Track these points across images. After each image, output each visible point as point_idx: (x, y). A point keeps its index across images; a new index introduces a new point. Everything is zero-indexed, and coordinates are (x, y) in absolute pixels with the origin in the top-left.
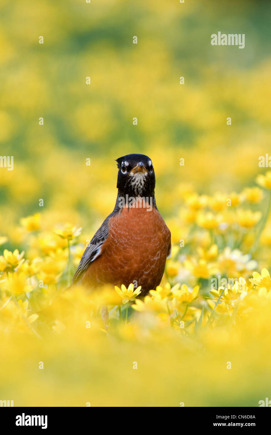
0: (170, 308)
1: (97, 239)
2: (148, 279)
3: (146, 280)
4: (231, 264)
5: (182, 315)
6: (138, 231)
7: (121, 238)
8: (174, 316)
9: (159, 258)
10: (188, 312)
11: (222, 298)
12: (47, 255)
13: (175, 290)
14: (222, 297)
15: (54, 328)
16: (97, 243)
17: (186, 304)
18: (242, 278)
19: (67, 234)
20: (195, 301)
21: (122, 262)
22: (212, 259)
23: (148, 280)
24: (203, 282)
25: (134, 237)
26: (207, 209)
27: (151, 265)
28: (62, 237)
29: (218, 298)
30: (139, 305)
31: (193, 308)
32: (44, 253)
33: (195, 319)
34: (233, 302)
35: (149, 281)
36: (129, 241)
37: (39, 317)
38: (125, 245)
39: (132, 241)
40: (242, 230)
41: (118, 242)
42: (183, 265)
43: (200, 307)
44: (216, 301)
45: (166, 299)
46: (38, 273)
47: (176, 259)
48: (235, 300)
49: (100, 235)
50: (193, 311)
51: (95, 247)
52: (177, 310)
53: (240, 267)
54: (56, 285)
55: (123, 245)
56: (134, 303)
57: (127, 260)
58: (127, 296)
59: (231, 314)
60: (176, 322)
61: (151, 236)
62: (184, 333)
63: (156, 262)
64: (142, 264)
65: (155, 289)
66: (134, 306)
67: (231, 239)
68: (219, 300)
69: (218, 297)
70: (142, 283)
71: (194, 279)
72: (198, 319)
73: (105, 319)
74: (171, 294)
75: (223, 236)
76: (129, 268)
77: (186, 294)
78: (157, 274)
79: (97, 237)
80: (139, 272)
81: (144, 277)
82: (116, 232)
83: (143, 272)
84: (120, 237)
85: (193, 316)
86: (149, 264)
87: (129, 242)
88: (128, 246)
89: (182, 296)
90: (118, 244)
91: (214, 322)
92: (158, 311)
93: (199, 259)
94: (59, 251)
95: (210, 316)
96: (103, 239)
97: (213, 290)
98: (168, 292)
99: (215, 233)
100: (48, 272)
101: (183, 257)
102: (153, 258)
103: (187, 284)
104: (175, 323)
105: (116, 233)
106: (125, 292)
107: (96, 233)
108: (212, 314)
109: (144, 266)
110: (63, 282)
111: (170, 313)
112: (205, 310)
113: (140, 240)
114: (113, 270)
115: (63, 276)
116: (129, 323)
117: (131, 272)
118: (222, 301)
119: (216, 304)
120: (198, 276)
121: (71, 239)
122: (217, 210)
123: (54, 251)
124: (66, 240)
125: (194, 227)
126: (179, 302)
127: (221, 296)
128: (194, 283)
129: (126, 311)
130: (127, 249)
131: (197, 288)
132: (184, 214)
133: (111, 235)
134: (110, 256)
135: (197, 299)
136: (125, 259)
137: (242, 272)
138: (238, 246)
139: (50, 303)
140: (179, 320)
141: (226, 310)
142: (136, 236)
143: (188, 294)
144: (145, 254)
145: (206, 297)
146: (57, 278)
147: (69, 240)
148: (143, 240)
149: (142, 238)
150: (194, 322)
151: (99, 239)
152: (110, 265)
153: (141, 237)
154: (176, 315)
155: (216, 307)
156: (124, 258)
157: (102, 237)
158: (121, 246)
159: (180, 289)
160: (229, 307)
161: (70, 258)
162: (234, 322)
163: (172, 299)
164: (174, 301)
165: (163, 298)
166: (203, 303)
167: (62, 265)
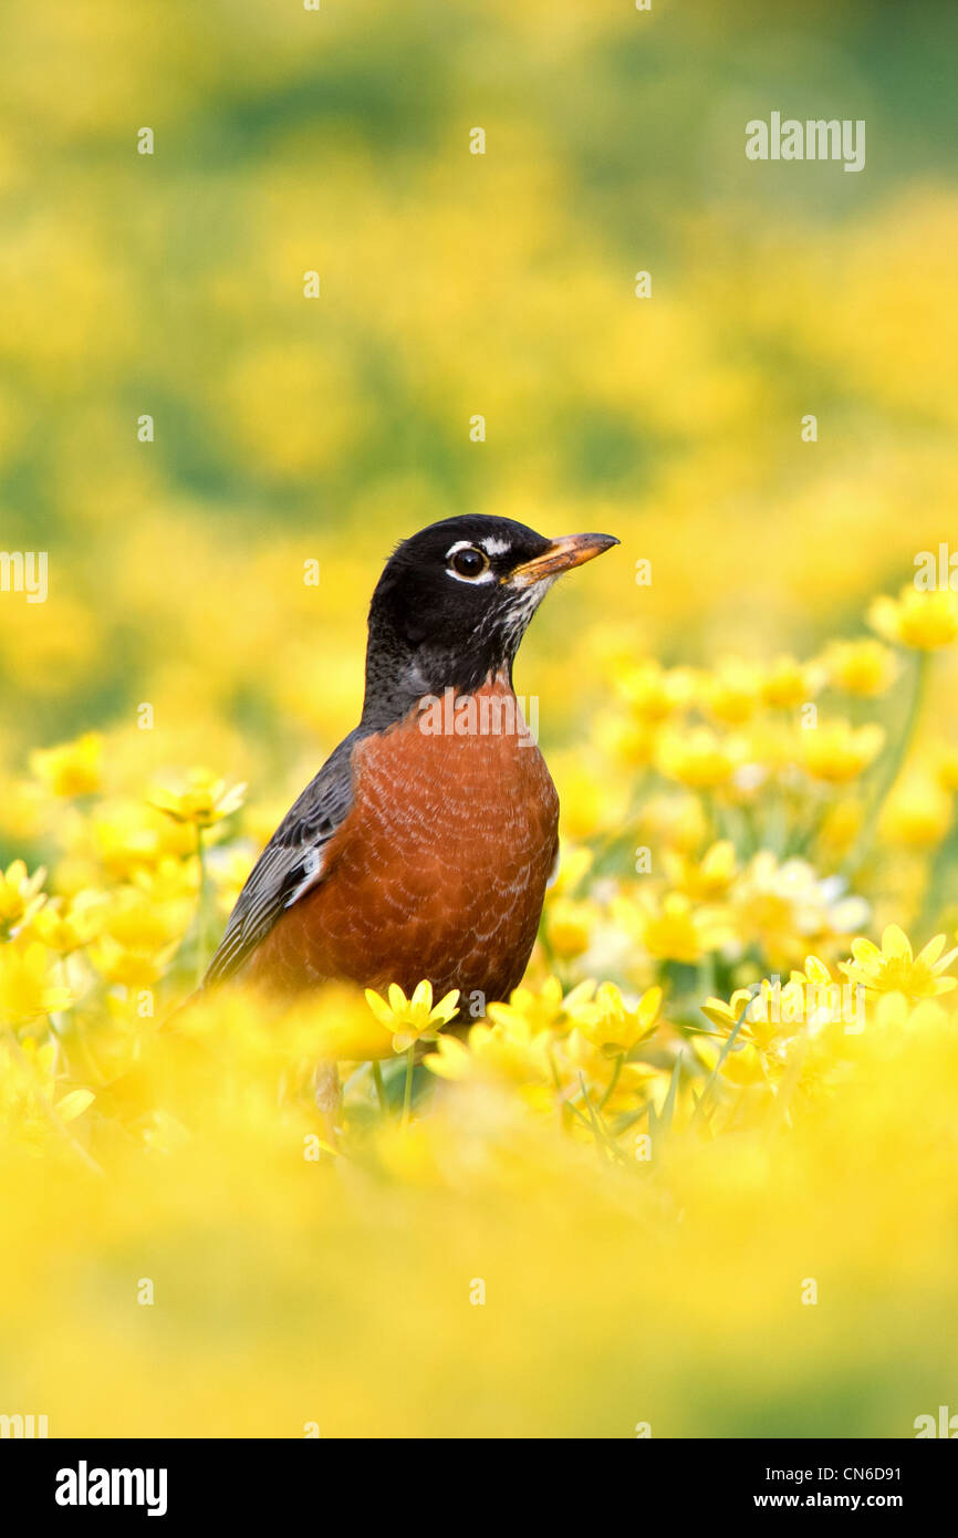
0: (561, 1067)
1: (301, 826)
2: (488, 960)
3: (480, 965)
4: (776, 912)
5: (602, 1089)
6: (466, 789)
7: (404, 808)
8: (576, 1097)
9: (525, 888)
10: (622, 1080)
11: (743, 1032)
12: (126, 881)
13: (575, 1004)
14: (745, 1027)
15: (148, 1136)
16: (303, 841)
17: (616, 1053)
18: (816, 959)
19: (194, 806)
20: (650, 1040)
21: (401, 898)
22: (716, 893)
23: (487, 966)
24: (676, 975)
25: (448, 807)
26: (694, 717)
27: (499, 912)
28: (177, 818)
29: (731, 1032)
30: (450, 1058)
31: (641, 1068)
32: (117, 873)
33: (651, 1105)
34: (783, 1044)
35: (491, 968)
36: (429, 821)
37: (94, 1101)
38: (413, 835)
39: (440, 822)
40: (816, 790)
41: (391, 822)
42: (606, 913)
43: (666, 1063)
44: (724, 1041)
45: (545, 1035)
46: (94, 942)
47: (582, 893)
48: (790, 1040)
49: (311, 814)
50: (641, 1078)
51: (296, 854)
52: (584, 1073)
53: (808, 921)
54: (156, 987)
55: (407, 835)
56: (432, 1048)
57: (418, 891)
58: (411, 1027)
59: (774, 1088)
60: (584, 1119)
61: (507, 811)
62: (610, 1154)
63: (515, 901)
64: (468, 908)
65: (506, 1000)
66: (431, 1062)
67: (776, 822)
68: (732, 1039)
69: (730, 1026)
70: (466, 975)
71: (644, 962)
72: (659, 1108)
73: (329, 1104)
74: (562, 1019)
75: (747, 811)
76: (426, 922)
77: (613, 1017)
78: (516, 944)
79: (303, 821)
80: (458, 934)
81: (475, 952)
82: (387, 785)
83: (472, 937)
84: (398, 803)
85: (641, 1093)
86: (493, 908)
87: (431, 824)
88: (421, 839)
89: (602, 1025)
90: (389, 829)
91: (715, 1116)
92: (515, 1076)
93: (665, 892)
94: (169, 866)
95: (700, 1093)
96: (326, 826)
97: (714, 1003)
98: (552, 1012)
99: (720, 800)
100: (126, 938)
101: (605, 888)
102: (506, 886)
103: (616, 983)
104: (577, 1120)
105: (384, 789)
106: (401, 1012)
107: (297, 807)
108: (709, 1089)
109: (474, 917)
110: (180, 974)
111: (558, 1084)
112: (681, 1072)
113: (470, 818)
114: (368, 931)
115: (180, 954)
116: (416, 1120)
117: (433, 934)
118: (744, 1041)
119: (724, 1051)
120: (663, 952)
121: (208, 826)
122: (730, 717)
123: (151, 865)
124: (191, 828)
125: (647, 779)
126: (592, 1048)
127: (740, 1022)
128: (646, 979)
129: (405, 1078)
130: (420, 850)
131: (655, 995)
132: (612, 733)
133: (365, 799)
134: (357, 878)
135: (655, 1035)
136: (412, 889)
137: (816, 939)
138: (799, 846)
139: (136, 1054)
140: (594, 1110)
141: (756, 1074)
142: (457, 805)
143: (622, 1017)
144: (481, 870)
145: (689, 1027)
146: (161, 961)
147: (201, 827)
148: (479, 820)
149: (475, 815)
150: (645, 1119)
151: (311, 826)
152: (358, 914)
153: (472, 809)
154: (581, 1092)
155: (723, 1061)
156: (406, 883)
157: (322, 820)
158: (400, 838)
159: (593, 999)
160: (770, 1062)
161: (207, 889)
162: (787, 1115)
163: (566, 1036)
164: (573, 1042)
165: (534, 1032)
166: (678, 1047)
167: (178, 915)
